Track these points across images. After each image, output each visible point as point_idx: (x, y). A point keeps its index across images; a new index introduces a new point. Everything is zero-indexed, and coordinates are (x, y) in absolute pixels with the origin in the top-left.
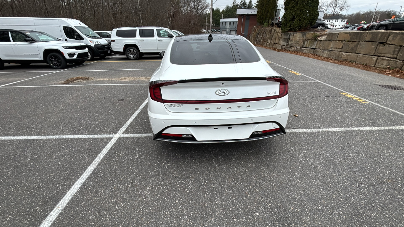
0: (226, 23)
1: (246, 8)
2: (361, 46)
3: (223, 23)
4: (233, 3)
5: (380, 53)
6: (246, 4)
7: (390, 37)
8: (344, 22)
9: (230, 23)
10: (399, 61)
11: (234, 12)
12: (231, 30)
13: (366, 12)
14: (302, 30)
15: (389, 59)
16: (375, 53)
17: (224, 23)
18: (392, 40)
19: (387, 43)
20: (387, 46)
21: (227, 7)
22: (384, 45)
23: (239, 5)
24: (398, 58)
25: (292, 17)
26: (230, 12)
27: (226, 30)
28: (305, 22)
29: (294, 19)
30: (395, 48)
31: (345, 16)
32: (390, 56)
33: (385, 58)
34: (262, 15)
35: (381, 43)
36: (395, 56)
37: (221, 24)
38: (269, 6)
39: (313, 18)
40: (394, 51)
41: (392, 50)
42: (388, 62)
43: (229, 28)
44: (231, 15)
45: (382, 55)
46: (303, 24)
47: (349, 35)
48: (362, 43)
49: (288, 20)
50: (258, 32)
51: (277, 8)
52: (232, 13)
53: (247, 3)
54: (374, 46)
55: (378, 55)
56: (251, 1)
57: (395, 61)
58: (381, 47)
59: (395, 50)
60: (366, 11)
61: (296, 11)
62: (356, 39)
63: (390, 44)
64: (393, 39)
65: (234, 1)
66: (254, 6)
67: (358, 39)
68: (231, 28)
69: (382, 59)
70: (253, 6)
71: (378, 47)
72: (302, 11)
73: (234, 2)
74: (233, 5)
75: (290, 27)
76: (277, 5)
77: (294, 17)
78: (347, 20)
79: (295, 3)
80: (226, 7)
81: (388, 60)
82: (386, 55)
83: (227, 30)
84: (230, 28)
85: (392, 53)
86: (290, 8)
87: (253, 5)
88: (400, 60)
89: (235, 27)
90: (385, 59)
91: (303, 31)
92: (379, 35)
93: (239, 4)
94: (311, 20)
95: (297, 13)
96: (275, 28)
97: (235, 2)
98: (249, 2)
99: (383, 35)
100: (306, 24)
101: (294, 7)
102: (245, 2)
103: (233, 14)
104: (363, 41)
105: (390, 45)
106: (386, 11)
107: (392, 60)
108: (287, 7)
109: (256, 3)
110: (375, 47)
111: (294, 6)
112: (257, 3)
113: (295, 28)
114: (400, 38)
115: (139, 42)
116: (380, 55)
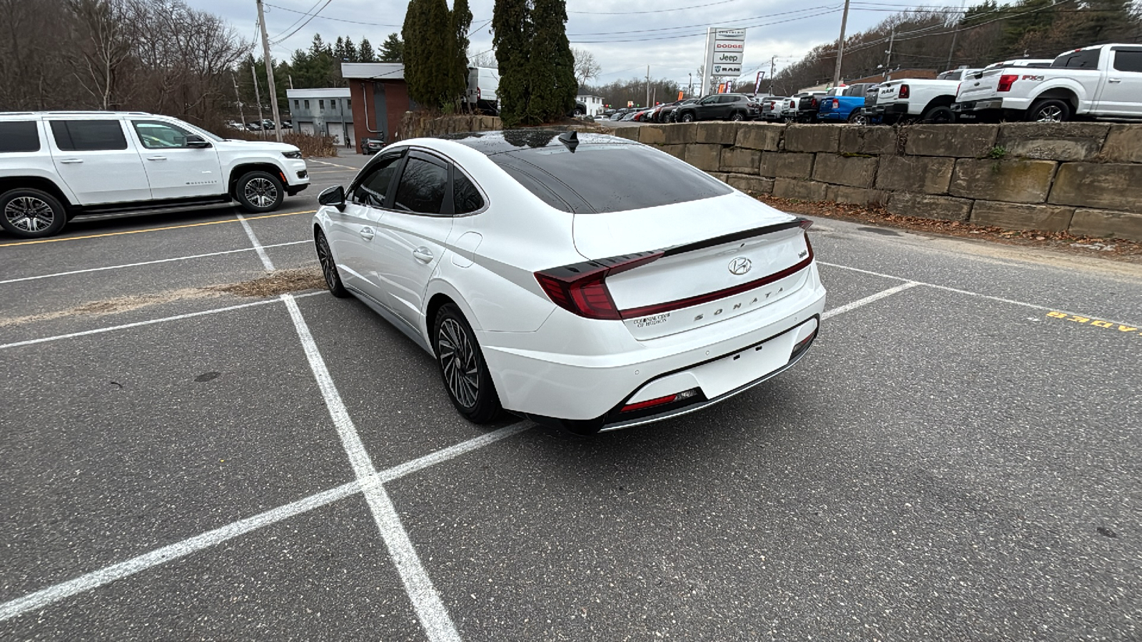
0: (307, 101)
1: (355, 62)
2: (691, 154)
3: (296, 101)
4: (315, 43)
5: (730, 167)
6: (353, 50)
7: (738, 133)
8: (598, 102)
9: (321, 102)
10: (764, 179)
11: (323, 71)
12: (327, 123)
13: (630, 84)
14: (551, 121)
15: (747, 176)
16: (720, 167)
17: (301, 103)
18: (744, 140)
19: (736, 145)
20: (739, 150)
21: (299, 56)
22: (733, 150)
23: (333, 52)
24: (761, 174)
25: (521, 89)
26: (311, 70)
27: (312, 123)
28: (554, 101)
29: (527, 93)
30: (753, 154)
31: (594, 89)
32: (747, 170)
33: (740, 175)
34: (429, 82)
35: (726, 146)
36: (756, 170)
37: (292, 104)
38: (445, 60)
39: (569, 94)
40: (753, 161)
41: (749, 159)
42: (748, 183)
43: (321, 115)
44: (316, 80)
45: (734, 170)
46: (550, 106)
47: (661, 131)
48: (692, 147)
49: (513, 96)
50: (428, 126)
51: (468, 66)
52: (319, 72)
53: (357, 46)
54: (715, 153)
55: (726, 169)
56: (368, 43)
57: (759, 180)
58: (727, 154)
59: (753, 159)
60: (628, 81)
61: (527, 74)
62: (678, 138)
63: (742, 148)
64: (745, 137)
65: (316, 39)
66: (379, 56)
67: (682, 138)
68: (329, 118)
69: (736, 177)
70: (376, 57)
71: (723, 154)
72: (543, 75)
73: (317, 42)
74: (316, 51)
75: (522, 113)
76: (467, 56)
77: (527, 89)
78: (603, 100)
79: (521, 55)
80: (295, 55)
81: (747, 178)
82: (740, 170)
83: (317, 122)
84: (324, 117)
85: (751, 165)
86: (512, 66)
87: (376, 54)
88: (766, 177)
89: (340, 114)
90: (741, 178)
91: (553, 123)
92: (720, 131)
93: (332, 47)
94: (565, 99)
95: (533, 80)
96: (479, 117)
97: (321, 43)
98: (363, 45)
99: (726, 131)
100: (558, 106)
101: (522, 65)
102: (348, 43)
103: (322, 77)
104: (692, 144)
105: (743, 150)
106: (661, 83)
107: (752, 179)
108: (505, 64)
109: (383, 48)
110: (717, 154)
111: (522, 62)
112: (386, 47)
113: (535, 117)
114: (756, 136)
115: (59, 166)
116: (730, 169)
